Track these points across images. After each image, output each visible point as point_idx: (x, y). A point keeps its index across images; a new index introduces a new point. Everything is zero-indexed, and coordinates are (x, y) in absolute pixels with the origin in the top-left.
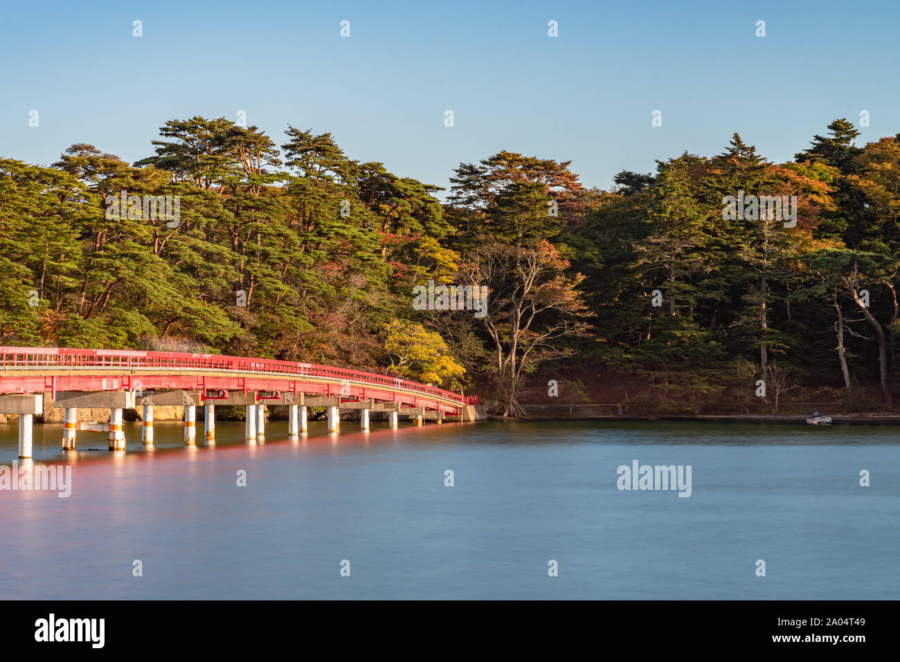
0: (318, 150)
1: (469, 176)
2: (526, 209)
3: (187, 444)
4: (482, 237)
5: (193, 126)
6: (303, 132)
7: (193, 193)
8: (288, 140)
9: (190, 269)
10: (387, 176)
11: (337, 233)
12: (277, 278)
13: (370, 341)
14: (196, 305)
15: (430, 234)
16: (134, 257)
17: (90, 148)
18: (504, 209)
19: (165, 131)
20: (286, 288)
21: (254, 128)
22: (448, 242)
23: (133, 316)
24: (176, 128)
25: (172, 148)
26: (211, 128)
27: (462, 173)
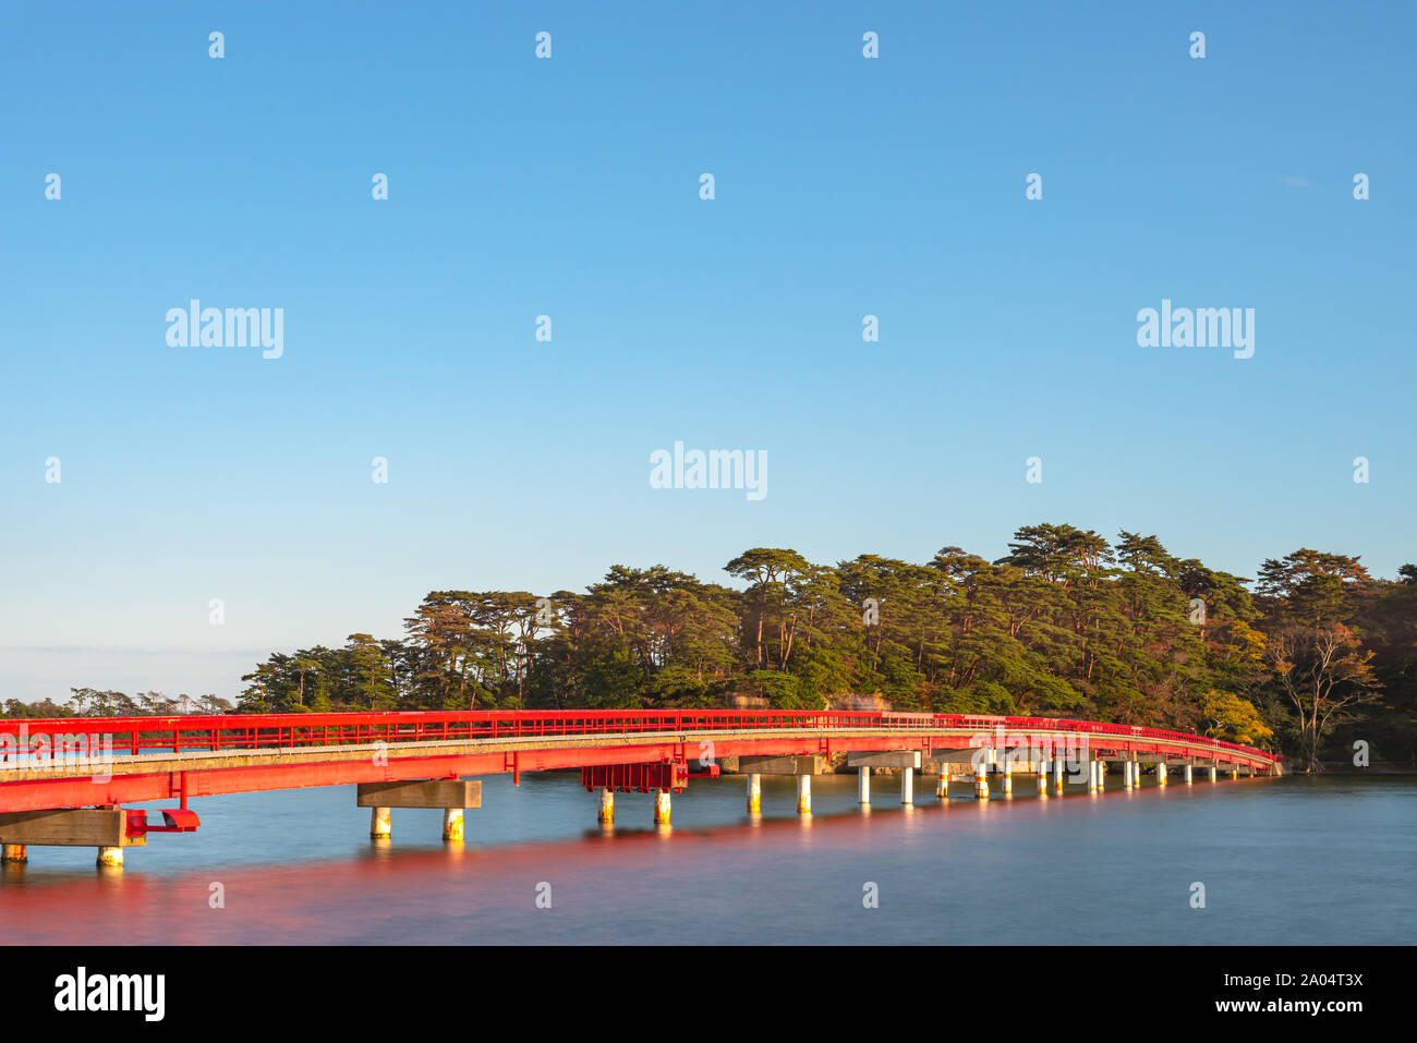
0: (1145, 549)
1: (1273, 569)
2: (1323, 597)
3: (1040, 793)
4: (1285, 621)
5: (1042, 531)
6: (1133, 534)
7: (1042, 586)
8: (1121, 542)
9: (1040, 648)
10: (1205, 570)
11: (1162, 618)
12: (1113, 655)
13: (1192, 708)
14: (1046, 678)
15: (1241, 619)
16: (995, 639)
17: (958, 550)
18: (1304, 597)
19: (1019, 536)
20: (1120, 664)
21: (1092, 532)
22: (1256, 625)
23: (994, 687)
24: (1027, 533)
25: (1024, 549)
26: (1056, 532)
27: (1267, 567)
